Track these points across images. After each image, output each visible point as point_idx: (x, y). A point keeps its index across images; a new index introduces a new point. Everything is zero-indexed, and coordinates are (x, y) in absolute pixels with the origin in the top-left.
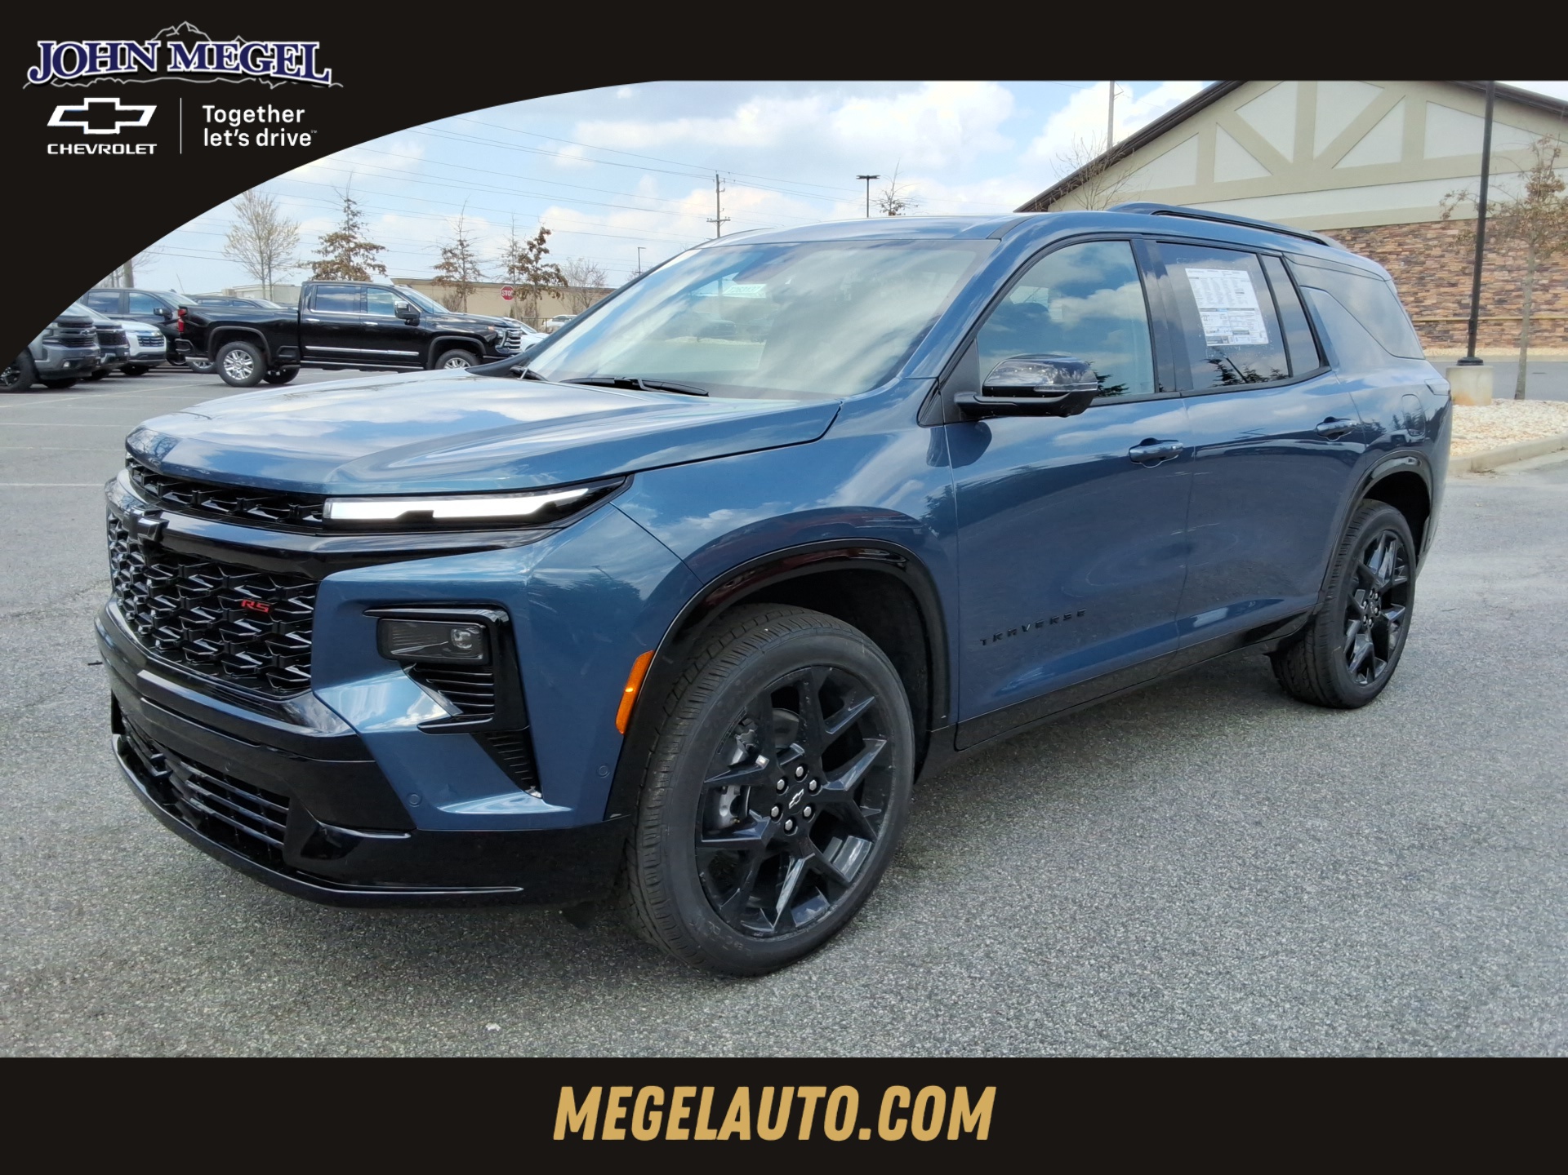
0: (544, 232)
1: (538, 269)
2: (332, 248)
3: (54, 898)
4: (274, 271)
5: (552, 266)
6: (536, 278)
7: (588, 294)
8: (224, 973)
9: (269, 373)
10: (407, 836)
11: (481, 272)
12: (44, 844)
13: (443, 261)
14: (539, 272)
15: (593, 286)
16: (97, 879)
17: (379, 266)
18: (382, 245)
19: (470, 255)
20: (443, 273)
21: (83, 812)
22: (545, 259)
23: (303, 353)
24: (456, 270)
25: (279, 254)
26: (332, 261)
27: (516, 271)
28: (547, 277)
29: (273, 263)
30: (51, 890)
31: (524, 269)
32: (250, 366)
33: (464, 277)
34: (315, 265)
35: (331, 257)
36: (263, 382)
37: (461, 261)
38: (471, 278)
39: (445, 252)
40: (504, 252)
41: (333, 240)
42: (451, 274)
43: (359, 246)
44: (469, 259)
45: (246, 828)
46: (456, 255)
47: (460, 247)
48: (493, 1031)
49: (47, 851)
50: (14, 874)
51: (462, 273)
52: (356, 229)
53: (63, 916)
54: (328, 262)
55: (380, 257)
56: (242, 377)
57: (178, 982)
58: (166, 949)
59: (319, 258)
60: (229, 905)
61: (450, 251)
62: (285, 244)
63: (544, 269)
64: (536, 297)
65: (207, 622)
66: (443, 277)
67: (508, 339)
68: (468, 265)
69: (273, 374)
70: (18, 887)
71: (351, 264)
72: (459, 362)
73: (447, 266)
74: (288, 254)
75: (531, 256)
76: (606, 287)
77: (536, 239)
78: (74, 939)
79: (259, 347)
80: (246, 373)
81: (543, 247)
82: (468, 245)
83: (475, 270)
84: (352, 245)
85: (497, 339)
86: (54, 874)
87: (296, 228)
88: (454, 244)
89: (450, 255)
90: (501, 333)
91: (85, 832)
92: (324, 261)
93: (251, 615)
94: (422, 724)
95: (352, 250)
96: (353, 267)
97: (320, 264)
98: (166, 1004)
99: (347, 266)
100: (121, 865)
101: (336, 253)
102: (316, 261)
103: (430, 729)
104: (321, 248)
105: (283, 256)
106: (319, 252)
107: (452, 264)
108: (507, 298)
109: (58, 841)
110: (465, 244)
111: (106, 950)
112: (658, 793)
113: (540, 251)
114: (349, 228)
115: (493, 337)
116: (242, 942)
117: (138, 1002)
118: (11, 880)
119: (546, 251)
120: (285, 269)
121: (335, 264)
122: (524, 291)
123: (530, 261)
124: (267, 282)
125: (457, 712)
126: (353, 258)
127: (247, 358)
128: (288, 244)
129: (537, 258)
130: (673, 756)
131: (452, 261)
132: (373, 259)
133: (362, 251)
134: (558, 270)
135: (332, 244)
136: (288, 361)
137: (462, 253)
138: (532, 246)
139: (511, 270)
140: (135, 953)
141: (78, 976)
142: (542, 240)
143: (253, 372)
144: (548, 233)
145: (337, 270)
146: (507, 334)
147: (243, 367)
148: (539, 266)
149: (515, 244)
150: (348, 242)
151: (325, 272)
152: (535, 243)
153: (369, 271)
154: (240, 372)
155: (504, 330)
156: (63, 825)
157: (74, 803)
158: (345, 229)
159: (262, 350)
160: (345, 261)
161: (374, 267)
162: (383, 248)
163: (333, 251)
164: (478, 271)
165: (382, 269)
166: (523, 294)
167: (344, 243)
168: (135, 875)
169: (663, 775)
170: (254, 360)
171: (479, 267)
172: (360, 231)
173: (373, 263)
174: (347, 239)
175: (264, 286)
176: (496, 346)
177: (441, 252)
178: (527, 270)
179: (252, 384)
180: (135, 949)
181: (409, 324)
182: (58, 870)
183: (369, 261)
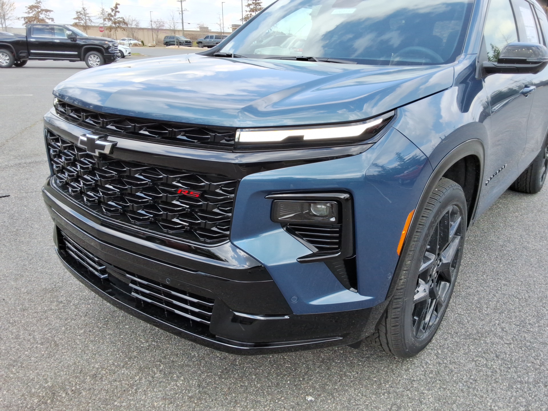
0: (117, 4)
1: (116, 19)
2: (31, 11)
3: (38, 336)
4: (6, 21)
5: (121, 18)
6: (115, 23)
7: (133, 30)
8: (153, 377)
9: (15, 62)
10: (287, 317)
11: (93, 21)
12: (17, 302)
13: (77, 16)
14: (116, 20)
15: (135, 27)
16: (56, 323)
17: (51, 18)
18: (52, 10)
19: (88, 14)
20: (77, 21)
21: (29, 281)
22: (118, 15)
23: (29, 54)
24: (82, 20)
25: (8, 14)
26: (32, 17)
27: (107, 20)
28: (119, 22)
29: (6, 17)
30: (34, 331)
31: (110, 19)
32: (8, 59)
33: (86, 23)
34: (25, 18)
35: (31, 15)
36: (13, 66)
37: (84, 16)
38: (89, 24)
39: (77, 13)
40: (100, 13)
41: (31, 8)
42: (80, 21)
43: (42, 10)
44: (87, 15)
45: (177, 311)
46: (81, 15)
47: (83, 11)
48: (311, 401)
49: (21, 306)
50: (10, 323)
51: (85, 21)
52: (41, 3)
53: (47, 348)
54: (30, 17)
55: (51, 15)
56: (5, 64)
57: (132, 386)
58: (114, 364)
59: (26, 15)
60: (133, 332)
61: (79, 12)
62: (10, 10)
63: (118, 19)
64: (116, 30)
65: (147, 200)
66: (77, 23)
67: (114, 47)
68: (87, 18)
69: (17, 62)
70: (14, 331)
71: (40, 18)
72: (94, 56)
73: (78, 18)
74: (12, 14)
75: (113, 14)
76: (140, 27)
77: (114, 7)
78: (60, 362)
79: (11, 52)
80: (7, 62)
81: (117, 10)
82: (86, 10)
83: (90, 20)
84: (39, 10)
85: (109, 47)
86: (31, 320)
87: (14, 3)
88: (80, 9)
89: (79, 14)
90: (111, 44)
91: (36, 293)
92: (28, 17)
93: (183, 198)
94: (299, 258)
95: (40, 12)
96: (41, 19)
97: (27, 18)
98: (132, 402)
99: (38, 18)
100: (64, 312)
101: (33, 13)
102: (25, 17)
103: (303, 261)
104: (27, 11)
105: (9, 15)
106: (26, 13)
107: (80, 18)
108: (101, 31)
109: (25, 299)
110: (85, 9)
111: (82, 368)
112: (402, 281)
113: (116, 12)
114: (38, 3)
115: (108, 46)
116: (152, 356)
117: (116, 403)
118: (9, 326)
119: (118, 12)
120: (11, 20)
121: (33, 18)
122: (110, 28)
123: (112, 16)
124: (4, 26)
125: (316, 250)
126: (40, 15)
127: (6, 56)
128: (11, 10)
129: (115, 15)
130: (409, 262)
131: (80, 16)
132: (49, 16)
133: (44, 12)
134: (124, 20)
135: (31, 9)
136: (24, 57)
137: (84, 13)
138: (113, 10)
139: (104, 20)
140: (98, 369)
141: (73, 388)
142: (116, 8)
143: (10, 62)
144: (119, 4)
145: (34, 20)
146: (113, 45)
147: (5, 60)
148: (116, 18)
149: (103, 10)
150: (38, 9)
151: (29, 21)
152: (114, 8)
153: (47, 21)
154: (4, 62)
155: (111, 43)
156: (23, 290)
157: (22, 276)
158: (36, 3)
159: (12, 52)
160: (37, 17)
161: (49, 19)
162: (52, 11)
163: (32, 12)
164: (91, 20)
165: (53, 20)
166: (110, 29)
167: (36, 9)
168: (74, 317)
169: (404, 272)
170: (9, 57)
171: (91, 19)
172: (43, 4)
173: (49, 17)
174: (37, 7)
175: (3, 27)
176: (109, 50)
177: (76, 13)
178: (111, 20)
179: (9, 66)
180: (97, 366)
181: (73, 41)
182: (32, 318)
183: (47, 17)
